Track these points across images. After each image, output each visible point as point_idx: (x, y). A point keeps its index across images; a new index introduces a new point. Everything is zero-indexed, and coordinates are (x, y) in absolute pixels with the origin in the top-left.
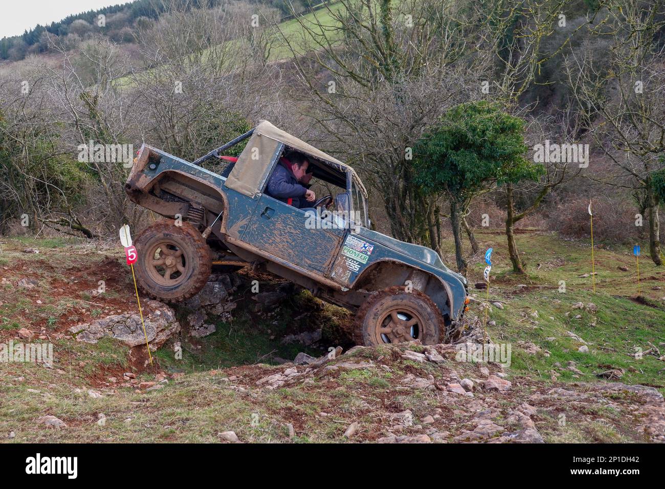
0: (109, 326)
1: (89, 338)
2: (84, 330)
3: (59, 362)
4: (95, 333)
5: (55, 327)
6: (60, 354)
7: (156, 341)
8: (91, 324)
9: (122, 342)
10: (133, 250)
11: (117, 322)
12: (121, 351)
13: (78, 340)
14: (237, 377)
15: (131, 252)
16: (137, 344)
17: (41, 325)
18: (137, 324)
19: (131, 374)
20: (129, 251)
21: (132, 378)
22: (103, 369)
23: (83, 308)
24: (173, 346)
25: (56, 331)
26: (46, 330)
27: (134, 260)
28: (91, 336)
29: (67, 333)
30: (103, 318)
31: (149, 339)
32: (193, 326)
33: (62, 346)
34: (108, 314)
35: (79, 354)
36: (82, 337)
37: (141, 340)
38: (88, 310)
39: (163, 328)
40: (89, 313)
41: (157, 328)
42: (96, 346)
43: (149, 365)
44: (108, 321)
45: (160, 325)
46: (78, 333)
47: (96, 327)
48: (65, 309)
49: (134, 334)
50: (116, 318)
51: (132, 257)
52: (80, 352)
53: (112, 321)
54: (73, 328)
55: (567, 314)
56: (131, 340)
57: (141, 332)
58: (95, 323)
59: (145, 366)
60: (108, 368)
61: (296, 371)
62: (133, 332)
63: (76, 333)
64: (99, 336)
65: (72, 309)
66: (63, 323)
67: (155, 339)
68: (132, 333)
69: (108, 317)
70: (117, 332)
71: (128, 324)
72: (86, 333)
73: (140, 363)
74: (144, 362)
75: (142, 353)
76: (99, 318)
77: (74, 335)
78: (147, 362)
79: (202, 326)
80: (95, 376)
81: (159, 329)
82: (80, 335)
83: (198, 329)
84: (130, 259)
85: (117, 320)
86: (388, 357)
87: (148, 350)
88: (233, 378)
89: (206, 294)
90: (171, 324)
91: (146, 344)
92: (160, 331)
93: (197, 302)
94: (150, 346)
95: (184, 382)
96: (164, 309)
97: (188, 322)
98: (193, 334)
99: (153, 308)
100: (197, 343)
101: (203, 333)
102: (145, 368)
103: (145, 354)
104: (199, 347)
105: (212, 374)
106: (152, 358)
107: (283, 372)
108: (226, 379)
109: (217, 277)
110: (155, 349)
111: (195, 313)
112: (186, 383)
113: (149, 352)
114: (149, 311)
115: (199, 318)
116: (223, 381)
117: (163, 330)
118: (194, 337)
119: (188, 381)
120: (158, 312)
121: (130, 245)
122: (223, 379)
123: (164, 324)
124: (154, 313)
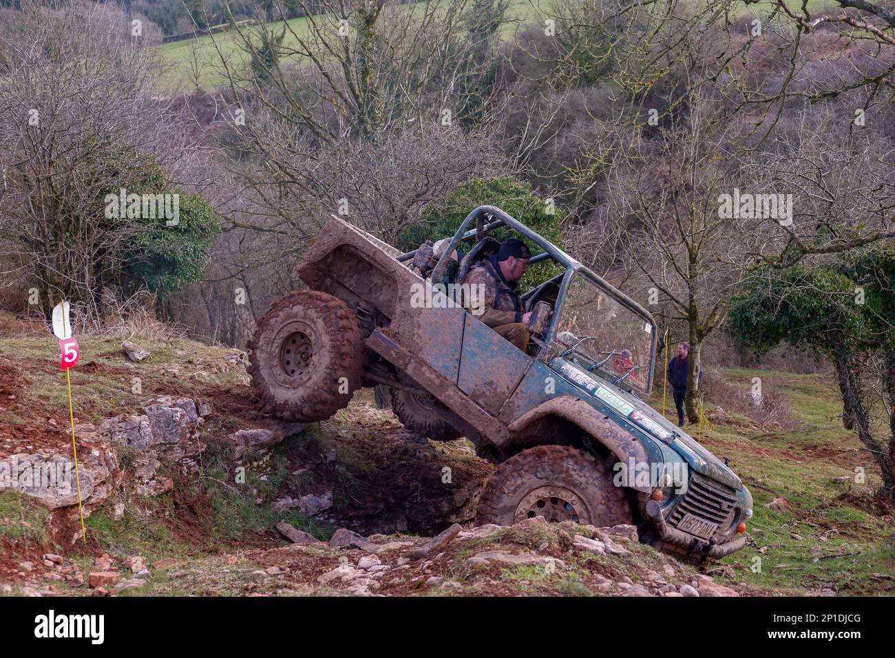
7: (93, 500)
9: (35, 500)
10: (72, 344)
12: (37, 515)
14: (281, 569)
15: (70, 348)
16: (60, 504)
19: (57, 556)
20: (67, 346)
21: (57, 563)
22: (8, 546)
24: (113, 510)
27: (73, 362)
30: (4, 458)
31: (81, 498)
32: (140, 478)
34: (11, 452)
37: (67, 497)
39: (103, 479)
41: (95, 479)
43: (79, 540)
45: (100, 474)
51: (70, 356)
56: (51, 498)
59: (73, 542)
60: (17, 545)
61: (379, 561)
67: (90, 497)
69: (13, 456)
73: (65, 536)
74: (71, 537)
75: (68, 520)
78: (76, 536)
79: (153, 479)
81: (98, 481)
83: (148, 483)
84: (67, 360)
86: (556, 546)
87: (77, 516)
88: (274, 570)
89: (159, 427)
90: (114, 474)
91: (77, 505)
92: (99, 485)
93: (148, 439)
94: (82, 509)
95: (185, 575)
96: (104, 447)
97: (132, 472)
98: (139, 491)
99: (85, 445)
100: (145, 506)
101: (155, 490)
102: (73, 547)
103: (73, 522)
104: (148, 512)
105: (230, 562)
106: (84, 529)
107: (356, 563)
108: (262, 572)
109: (173, 399)
110: (88, 514)
111: (145, 456)
112: (190, 578)
113: (80, 520)
114: (83, 450)
115: (149, 464)
116: (258, 575)
117: (103, 483)
118: (142, 495)
119: (193, 574)
120: (96, 453)
121: (69, 336)
122: (258, 572)
123: (105, 472)
124: (89, 453)
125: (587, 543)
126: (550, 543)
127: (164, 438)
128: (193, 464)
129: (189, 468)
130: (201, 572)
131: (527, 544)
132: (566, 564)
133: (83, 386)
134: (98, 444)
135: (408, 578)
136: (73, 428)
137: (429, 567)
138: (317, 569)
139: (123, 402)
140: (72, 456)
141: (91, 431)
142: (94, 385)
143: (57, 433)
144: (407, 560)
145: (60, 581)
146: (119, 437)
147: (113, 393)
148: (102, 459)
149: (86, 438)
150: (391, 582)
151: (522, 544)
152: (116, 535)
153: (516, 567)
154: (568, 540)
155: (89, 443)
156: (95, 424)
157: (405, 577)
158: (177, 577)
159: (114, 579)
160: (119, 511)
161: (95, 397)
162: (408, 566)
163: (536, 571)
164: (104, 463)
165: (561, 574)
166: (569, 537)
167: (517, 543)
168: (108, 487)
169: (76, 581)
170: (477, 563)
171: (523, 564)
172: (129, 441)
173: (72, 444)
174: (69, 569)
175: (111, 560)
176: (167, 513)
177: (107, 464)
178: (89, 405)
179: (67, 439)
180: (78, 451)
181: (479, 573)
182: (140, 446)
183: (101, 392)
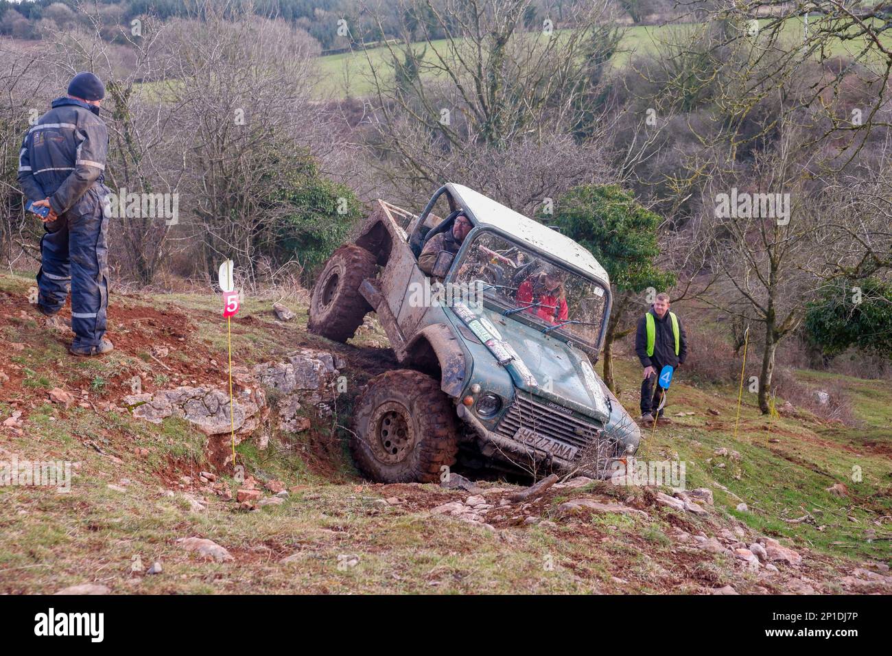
0: (181, 401)
1: (151, 415)
2: (145, 403)
3: (110, 444)
4: (160, 409)
5: (103, 392)
6: (109, 433)
7: (243, 431)
8: (155, 395)
9: (196, 426)
10: (234, 297)
11: (193, 398)
12: (197, 439)
13: (136, 416)
14: (400, 500)
15: (232, 300)
16: (216, 432)
17: (82, 386)
18: (220, 404)
19: (211, 474)
20: (230, 298)
21: (211, 480)
22: (171, 462)
23: (143, 371)
24: (259, 441)
25: (104, 398)
26: (90, 396)
27: (234, 312)
28: (154, 412)
29: (119, 403)
30: (172, 388)
31: (234, 428)
32: (283, 416)
33: (113, 422)
34: (179, 384)
35: (138, 436)
36: (141, 413)
37: (222, 426)
38: (150, 374)
39: (253, 414)
40: (151, 379)
41: (246, 413)
42: (161, 428)
43: (230, 463)
44: (180, 393)
45: (250, 409)
46: (135, 406)
47: (161, 400)
48: (118, 368)
49: (214, 418)
50: (191, 391)
51: (232, 307)
52: (140, 433)
53: (185, 394)
54: (129, 397)
55: (709, 460)
56: (210, 425)
57: (224, 415)
58: (160, 394)
59: (225, 464)
60: (179, 462)
61: (485, 502)
62: (212, 414)
63: (134, 405)
64: (165, 413)
65: (128, 370)
66: (114, 388)
67: (241, 428)
68: (212, 416)
69: (180, 388)
70: (191, 411)
71: (207, 402)
72: (147, 407)
73: (218, 458)
74: (224, 459)
75: (222, 445)
76: (167, 387)
77: (130, 408)
78: (227, 459)
79: (294, 418)
80: (163, 471)
81: (249, 415)
82: (139, 408)
83: (289, 421)
84: (229, 309)
85: (193, 395)
86: (641, 500)
87: (229, 443)
88: (393, 500)
89: (302, 375)
90: (262, 411)
91: (230, 433)
92: (249, 418)
93: (291, 384)
94: (234, 437)
95: (318, 498)
96: (255, 387)
97: (276, 410)
98: (282, 428)
99: (240, 384)
100: (285, 440)
101: (295, 427)
102: (224, 468)
103: (226, 447)
104: (289, 446)
105: (356, 490)
106: (235, 455)
107: (464, 501)
108: (383, 501)
109: (314, 352)
110: (238, 442)
111: (287, 398)
112: (322, 500)
113: (231, 446)
114: (237, 388)
115: (292, 405)
116: (380, 503)
117: (253, 417)
118: (284, 431)
119: (325, 497)
120: (248, 391)
121: (231, 289)
122: (380, 500)
123: (255, 408)
124: (243, 390)
125: (669, 500)
126: (636, 497)
127: (305, 385)
128: (328, 408)
129: (324, 411)
130: (332, 496)
131: (616, 496)
132: (650, 516)
133: (240, 336)
134: (250, 384)
135: (509, 516)
136: (230, 369)
137: (527, 509)
138: (430, 503)
139: (273, 352)
140: (228, 392)
141: (244, 372)
142: (250, 335)
143: (217, 372)
144: (509, 501)
145: (212, 494)
146: (267, 380)
147: (265, 343)
148: (253, 397)
149: (240, 378)
150: (494, 518)
151: (611, 496)
152: (261, 462)
153: (605, 514)
154: (651, 495)
155: (242, 382)
156: (248, 368)
157: (507, 515)
158: (311, 499)
159: (258, 497)
160: (264, 442)
161: (250, 344)
162: (509, 507)
163: (623, 519)
164: (254, 400)
165: (645, 524)
166: (653, 494)
167: (607, 494)
168: (256, 421)
169: (226, 496)
170: (571, 508)
171: (612, 512)
172: (276, 385)
173: (229, 382)
174: (220, 486)
175: (255, 483)
176: (304, 448)
177: (257, 401)
178: (244, 351)
179: (225, 377)
180: (233, 388)
181: (572, 516)
182: (285, 390)
183: (254, 341)
